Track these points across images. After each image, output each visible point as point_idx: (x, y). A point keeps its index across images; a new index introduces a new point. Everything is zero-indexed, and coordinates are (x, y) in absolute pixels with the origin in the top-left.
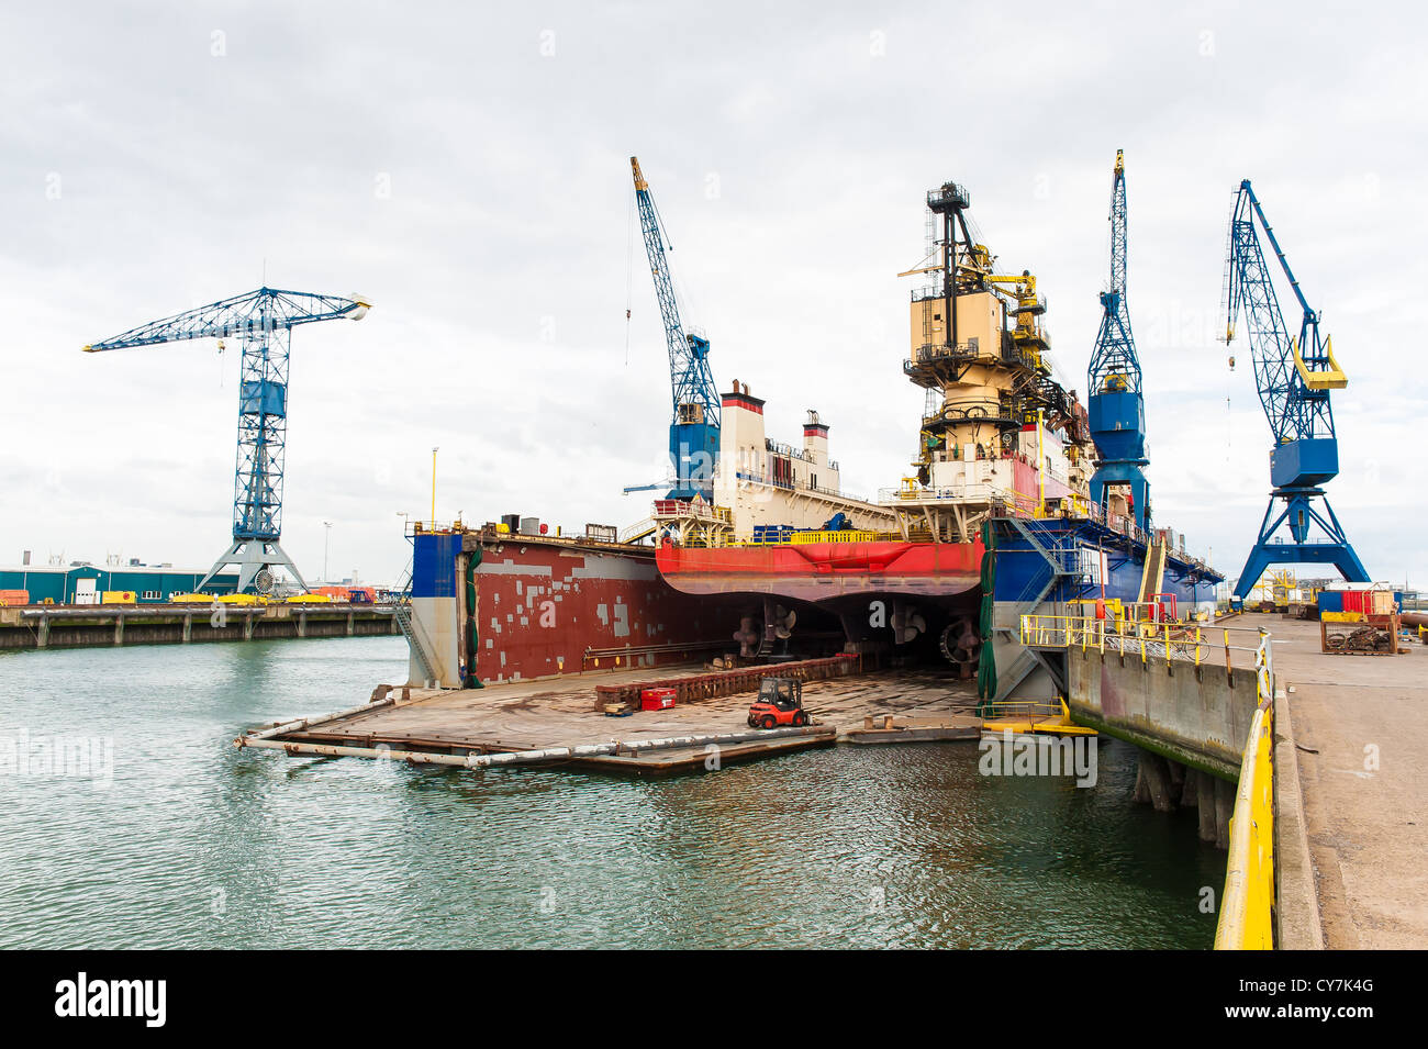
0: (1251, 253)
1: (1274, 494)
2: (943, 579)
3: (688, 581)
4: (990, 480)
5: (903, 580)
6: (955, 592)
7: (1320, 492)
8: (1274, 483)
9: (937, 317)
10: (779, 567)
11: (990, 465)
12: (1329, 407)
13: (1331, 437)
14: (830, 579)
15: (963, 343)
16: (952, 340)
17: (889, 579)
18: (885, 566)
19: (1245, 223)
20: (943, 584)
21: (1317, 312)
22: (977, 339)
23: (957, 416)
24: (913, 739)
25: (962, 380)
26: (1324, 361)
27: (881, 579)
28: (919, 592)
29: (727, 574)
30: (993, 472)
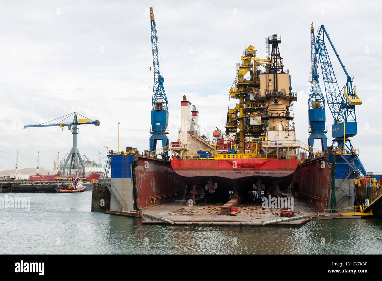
0: (323, 51)
1: (334, 141)
2: (280, 171)
3: (185, 172)
4: (288, 138)
5: (266, 172)
6: (284, 176)
7: (349, 140)
8: (333, 136)
9: (270, 80)
10: (221, 167)
11: (287, 133)
12: (354, 111)
13: (354, 121)
14: (240, 171)
15: (279, 90)
16: (276, 89)
17: (261, 171)
18: (260, 167)
19: (321, 40)
20: (280, 173)
21: (352, 78)
22: (284, 89)
23: (277, 115)
24: (328, 218)
25: (279, 103)
26: (354, 95)
27: (258, 171)
28: (272, 176)
29: (200, 169)
30: (289, 135)
